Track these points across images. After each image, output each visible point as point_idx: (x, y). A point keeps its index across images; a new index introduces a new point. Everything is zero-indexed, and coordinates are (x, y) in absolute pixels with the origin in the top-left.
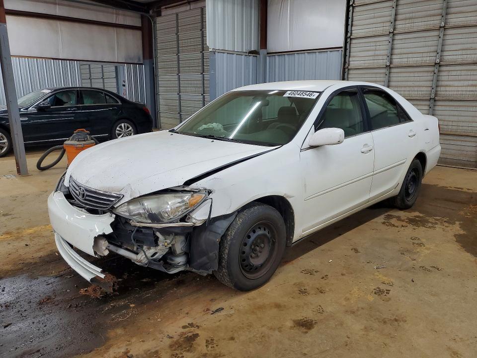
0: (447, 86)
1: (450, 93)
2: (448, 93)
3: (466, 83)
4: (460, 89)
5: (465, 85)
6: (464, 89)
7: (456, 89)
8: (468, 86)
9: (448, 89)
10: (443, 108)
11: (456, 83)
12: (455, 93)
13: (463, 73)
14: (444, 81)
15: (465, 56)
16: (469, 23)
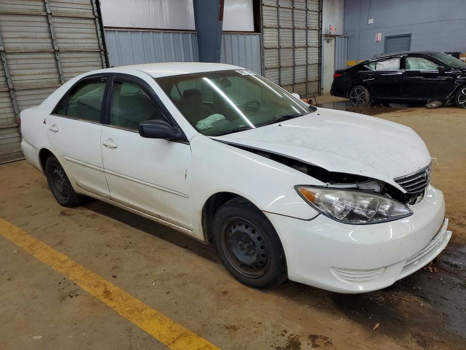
0: (19, 75)
1: (26, 82)
2: (23, 82)
3: (37, 71)
4: (34, 77)
5: (36, 73)
6: (38, 77)
7: (30, 77)
8: (39, 74)
9: (22, 78)
10: (25, 98)
11: (28, 72)
12: (30, 81)
13: (31, 61)
14: (14, 70)
15: (26, 45)
16: (18, 11)
